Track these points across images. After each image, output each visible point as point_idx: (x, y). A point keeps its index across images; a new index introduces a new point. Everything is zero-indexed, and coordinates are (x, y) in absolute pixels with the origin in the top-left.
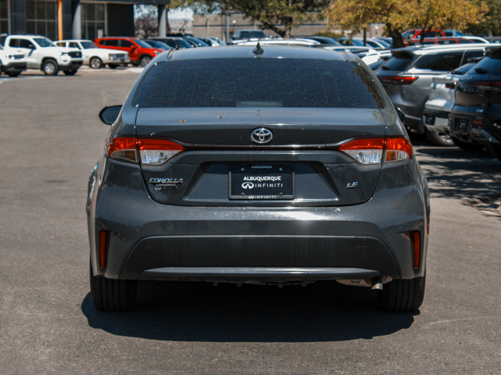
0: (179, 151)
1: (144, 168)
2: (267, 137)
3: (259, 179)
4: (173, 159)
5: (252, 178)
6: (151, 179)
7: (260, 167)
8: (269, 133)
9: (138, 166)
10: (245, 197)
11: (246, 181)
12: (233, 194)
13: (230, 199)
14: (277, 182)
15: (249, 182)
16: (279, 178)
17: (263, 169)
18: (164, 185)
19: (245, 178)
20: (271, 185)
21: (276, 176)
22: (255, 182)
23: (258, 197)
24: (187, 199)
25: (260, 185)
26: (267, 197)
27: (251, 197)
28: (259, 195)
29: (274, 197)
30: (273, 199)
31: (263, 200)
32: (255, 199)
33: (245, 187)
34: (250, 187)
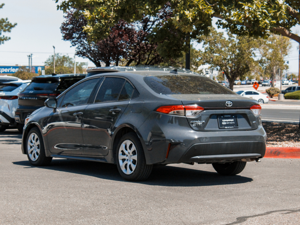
0: (202, 110)
1: (187, 117)
2: (231, 104)
3: (227, 120)
4: (200, 113)
5: (225, 120)
6: (191, 121)
7: (227, 116)
8: (231, 103)
9: (184, 117)
10: (224, 127)
11: (223, 121)
12: (220, 126)
13: (219, 128)
14: (232, 121)
15: (224, 122)
18: (197, 124)
19: (223, 120)
20: (231, 123)
21: (232, 119)
22: (226, 122)
23: (228, 127)
24: (205, 129)
25: (227, 123)
26: (231, 127)
27: (226, 127)
28: (229, 126)
29: (233, 127)
30: (233, 128)
31: (230, 128)
32: (227, 128)
33: (223, 124)
34: (225, 124)
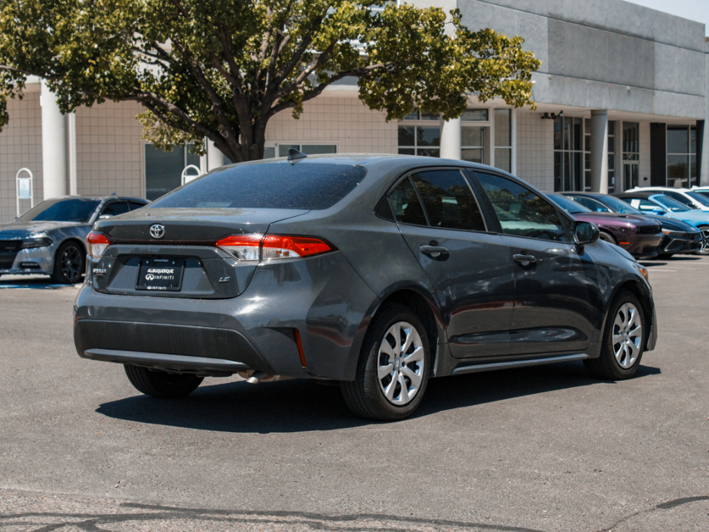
1: (92, 260)
3: (159, 271)
5: (154, 271)
7: (160, 261)
9: (90, 258)
10: (145, 287)
11: (149, 273)
12: (139, 284)
13: (136, 289)
14: (170, 274)
15: (152, 274)
16: (172, 271)
17: (162, 262)
19: (149, 271)
20: (166, 278)
21: (170, 269)
22: (155, 274)
23: (154, 288)
24: (110, 288)
25: (158, 277)
26: (160, 288)
27: (149, 288)
28: (155, 286)
29: (165, 288)
30: (164, 290)
31: (157, 290)
32: (151, 290)
33: (148, 279)
34: (152, 279)
